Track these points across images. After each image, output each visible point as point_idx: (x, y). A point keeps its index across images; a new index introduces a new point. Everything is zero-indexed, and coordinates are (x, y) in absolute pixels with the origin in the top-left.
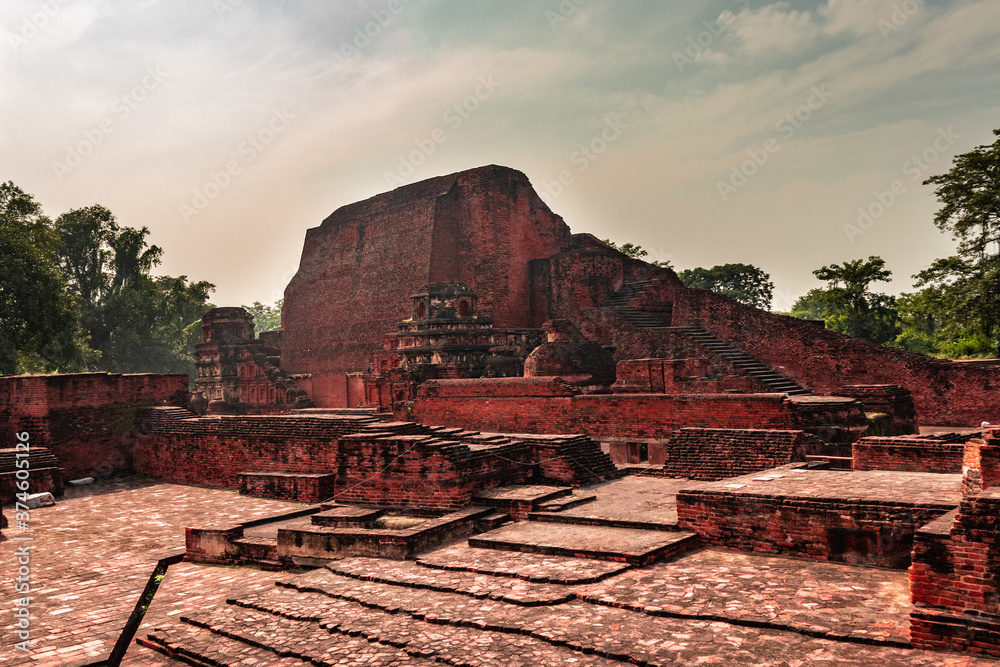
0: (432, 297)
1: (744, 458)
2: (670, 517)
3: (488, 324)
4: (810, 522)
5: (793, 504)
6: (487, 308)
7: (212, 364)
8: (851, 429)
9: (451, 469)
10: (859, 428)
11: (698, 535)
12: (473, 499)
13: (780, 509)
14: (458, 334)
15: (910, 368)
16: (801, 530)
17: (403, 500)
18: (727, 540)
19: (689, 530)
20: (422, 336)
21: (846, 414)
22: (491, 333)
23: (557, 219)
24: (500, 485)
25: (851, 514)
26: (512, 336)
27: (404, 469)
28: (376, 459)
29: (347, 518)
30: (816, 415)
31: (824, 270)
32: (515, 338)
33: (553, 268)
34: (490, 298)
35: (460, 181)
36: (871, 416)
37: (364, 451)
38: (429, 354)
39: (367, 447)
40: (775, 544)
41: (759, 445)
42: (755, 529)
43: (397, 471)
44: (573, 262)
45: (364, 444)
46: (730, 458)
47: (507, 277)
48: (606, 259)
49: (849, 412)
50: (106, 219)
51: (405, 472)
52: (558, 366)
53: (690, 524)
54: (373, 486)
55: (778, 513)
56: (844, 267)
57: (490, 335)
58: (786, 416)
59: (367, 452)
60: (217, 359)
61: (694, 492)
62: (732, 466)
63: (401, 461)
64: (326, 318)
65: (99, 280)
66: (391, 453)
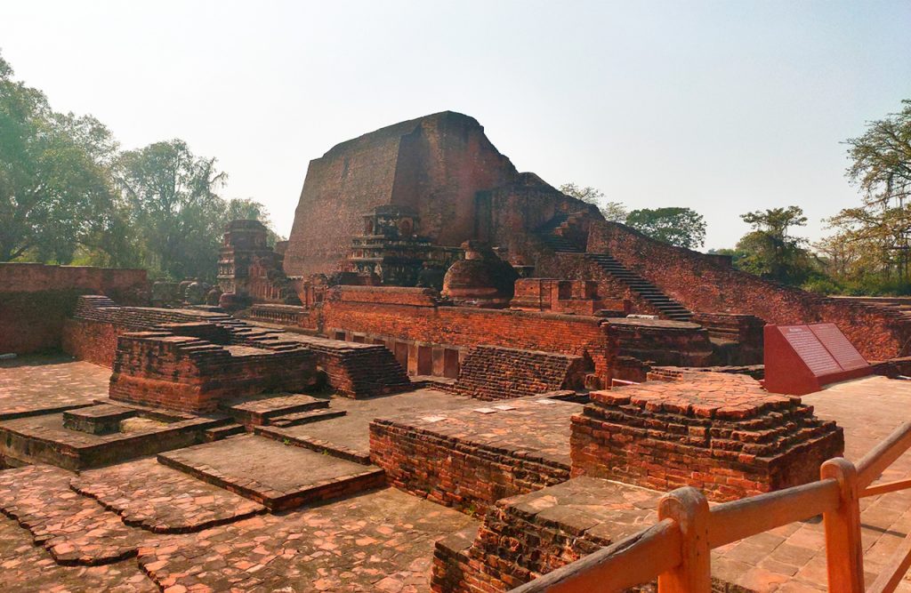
0: (380, 217)
1: (521, 381)
2: (363, 447)
3: (426, 242)
4: (476, 474)
5: (463, 451)
6: (436, 229)
7: (229, 265)
8: (691, 354)
9: (197, 374)
10: (700, 354)
11: (383, 472)
12: (219, 407)
13: (452, 454)
14: (398, 248)
15: (786, 301)
16: (468, 482)
17: (157, 402)
18: (409, 481)
19: (378, 465)
20: (370, 249)
21: (686, 340)
22: (429, 249)
23: (505, 159)
24: (264, 392)
25: (512, 471)
26: (450, 254)
27: (160, 370)
28: (142, 358)
29: (87, 417)
30: (657, 339)
31: (750, 214)
32: (452, 256)
33: (493, 199)
34: (439, 221)
35: (423, 123)
36: (720, 342)
37: (135, 348)
38: (373, 264)
39: (137, 346)
40: (445, 495)
41: (537, 368)
42: (430, 474)
43: (157, 372)
44: (509, 195)
45: (135, 342)
46: (510, 379)
47: (455, 205)
48: (539, 193)
49: (691, 338)
50: (182, 149)
51: (163, 374)
52: (468, 280)
53: (378, 458)
54: (137, 385)
55: (449, 459)
56: (767, 214)
57: (429, 251)
58: (602, 338)
59: (137, 351)
60: (232, 261)
61: (385, 423)
62: (510, 388)
63: (160, 362)
64: (316, 232)
65: (175, 197)
66: (153, 353)
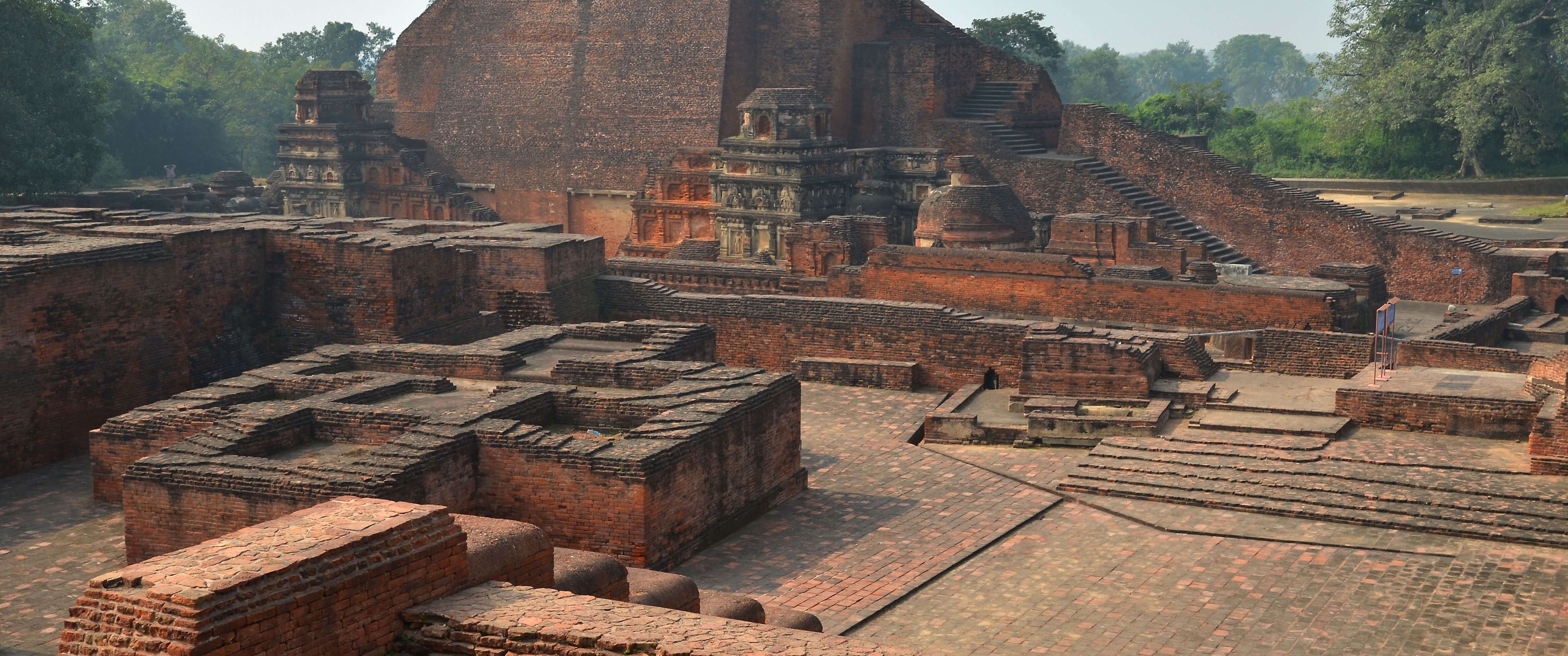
0: (781, 110)
1: (1328, 357)
2: (1331, 407)
3: (841, 146)
7: (321, 161)
11: (1351, 421)
12: (1151, 392)
13: (1416, 402)
14: (814, 160)
16: (1429, 416)
18: (1373, 423)
19: (1344, 416)
20: (764, 163)
22: (844, 158)
25: (1465, 406)
38: (775, 187)
40: (1409, 425)
41: (1341, 347)
42: (1395, 415)
46: (1315, 357)
53: (1345, 412)
55: (1414, 405)
57: (843, 161)
62: (1318, 363)
